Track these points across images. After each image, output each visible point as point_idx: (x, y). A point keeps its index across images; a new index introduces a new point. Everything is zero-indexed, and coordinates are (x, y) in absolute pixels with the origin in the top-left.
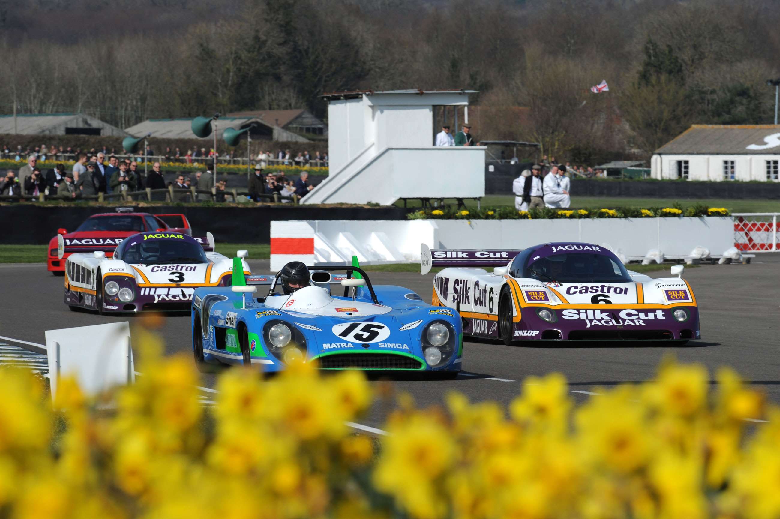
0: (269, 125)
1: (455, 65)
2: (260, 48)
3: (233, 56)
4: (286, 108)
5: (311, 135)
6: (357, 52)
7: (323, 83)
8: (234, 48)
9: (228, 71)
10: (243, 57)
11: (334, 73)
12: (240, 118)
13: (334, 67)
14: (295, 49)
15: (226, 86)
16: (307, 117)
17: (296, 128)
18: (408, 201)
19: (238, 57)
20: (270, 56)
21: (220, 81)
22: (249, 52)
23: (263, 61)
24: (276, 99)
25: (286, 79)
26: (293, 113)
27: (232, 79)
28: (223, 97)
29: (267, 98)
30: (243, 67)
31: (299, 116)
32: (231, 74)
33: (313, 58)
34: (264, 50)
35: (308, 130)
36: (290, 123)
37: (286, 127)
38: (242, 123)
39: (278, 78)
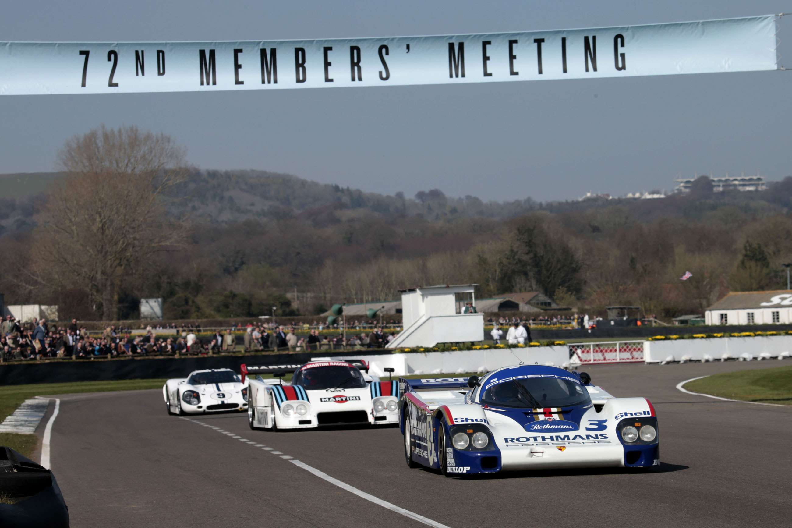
0: (516, 302)
1: (633, 261)
2: (514, 256)
3: (498, 262)
4: (529, 291)
5: (544, 307)
6: (572, 256)
7: (553, 276)
8: (498, 258)
9: (495, 271)
10: (504, 262)
11: (559, 269)
12: (499, 298)
13: (559, 266)
14: (535, 256)
15: (494, 279)
16: (541, 296)
17: (534, 303)
18: (446, 344)
19: (501, 263)
20: (520, 261)
21: (490, 277)
22: (508, 259)
23: (517, 264)
24: (523, 286)
25: (531, 274)
26: (533, 294)
27: (498, 275)
28: (492, 286)
29: (518, 286)
30: (504, 268)
31: (537, 296)
32: (497, 273)
33: (546, 260)
34: (516, 257)
35: (542, 304)
36: (531, 300)
37: (528, 303)
38: (500, 302)
39: (526, 274)
